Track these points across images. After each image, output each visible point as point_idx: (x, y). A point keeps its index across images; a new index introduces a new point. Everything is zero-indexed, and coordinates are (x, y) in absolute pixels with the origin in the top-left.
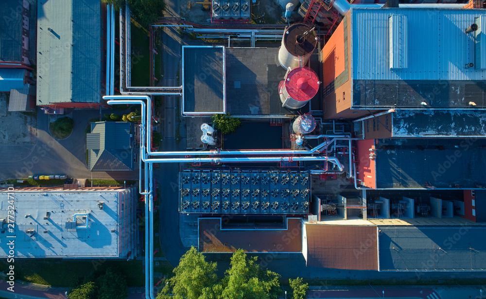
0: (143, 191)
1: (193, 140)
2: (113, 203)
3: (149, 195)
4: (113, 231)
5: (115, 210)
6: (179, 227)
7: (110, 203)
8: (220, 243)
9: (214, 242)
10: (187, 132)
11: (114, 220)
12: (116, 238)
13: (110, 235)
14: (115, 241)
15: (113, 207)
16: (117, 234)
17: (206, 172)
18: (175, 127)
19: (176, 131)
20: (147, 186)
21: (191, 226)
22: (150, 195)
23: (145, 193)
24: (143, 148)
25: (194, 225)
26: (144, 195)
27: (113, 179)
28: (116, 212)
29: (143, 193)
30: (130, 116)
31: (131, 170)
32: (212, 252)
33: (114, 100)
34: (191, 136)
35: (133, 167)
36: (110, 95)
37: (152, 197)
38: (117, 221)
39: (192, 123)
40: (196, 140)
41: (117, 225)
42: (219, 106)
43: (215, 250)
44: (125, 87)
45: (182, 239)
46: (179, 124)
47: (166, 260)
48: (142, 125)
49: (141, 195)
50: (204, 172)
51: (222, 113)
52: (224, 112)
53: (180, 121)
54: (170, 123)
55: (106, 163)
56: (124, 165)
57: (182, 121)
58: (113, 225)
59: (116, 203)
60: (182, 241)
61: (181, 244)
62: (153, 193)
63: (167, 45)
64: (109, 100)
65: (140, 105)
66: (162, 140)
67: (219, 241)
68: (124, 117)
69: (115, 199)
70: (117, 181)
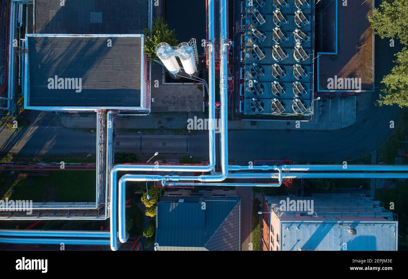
0: (276, 181)
1: (191, 102)
2: (301, 231)
3: (283, 172)
4: (354, 231)
5: (314, 228)
6: (326, 131)
7: (301, 237)
8: (356, 56)
9: (357, 66)
10: (177, 110)
11: (332, 229)
12: (363, 226)
13: (361, 237)
14: (370, 228)
15: (308, 232)
16: (357, 224)
17: (243, 73)
18: (170, 136)
19: (177, 134)
20: (267, 174)
21: (323, 112)
22: (283, 169)
23: (279, 177)
24: (203, 178)
25: (323, 106)
26: (284, 180)
27: (251, 234)
28: (318, 226)
29: (280, 180)
30: (147, 201)
31: (240, 202)
32: (373, 68)
33: (118, 230)
34: (183, 105)
35: (235, 198)
36: (109, 239)
37: (285, 166)
38: (333, 224)
39: (163, 102)
40: (190, 97)
41: (341, 224)
42: (131, 45)
43: (369, 65)
44: (96, 210)
45: (344, 126)
46: (167, 129)
47: (376, 151)
48: (163, 180)
49: (283, 185)
50: (243, 77)
51: (143, 39)
52: (140, 36)
53: (162, 127)
54: (164, 144)
55: (230, 244)
56: (231, 213)
57: (161, 125)
58: (341, 231)
59: (302, 225)
60: (347, 126)
61: (350, 127)
62: (279, 165)
63: (41, 147)
64: (118, 239)
65: (128, 183)
66: (191, 157)
67: (353, 58)
68: (148, 214)
69: (295, 227)
70: (254, 229)
